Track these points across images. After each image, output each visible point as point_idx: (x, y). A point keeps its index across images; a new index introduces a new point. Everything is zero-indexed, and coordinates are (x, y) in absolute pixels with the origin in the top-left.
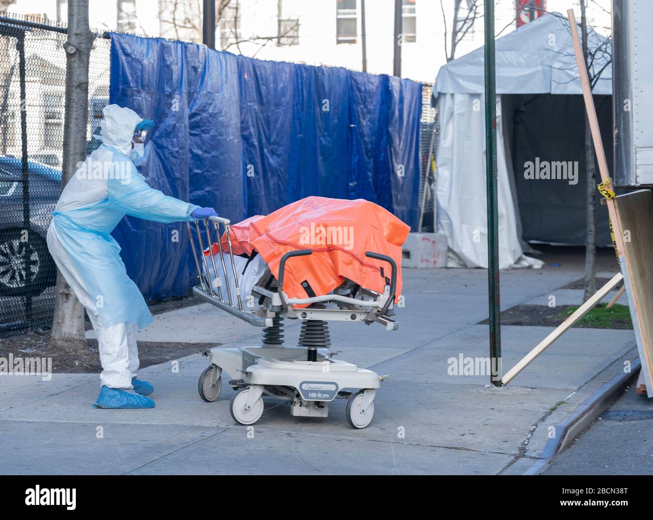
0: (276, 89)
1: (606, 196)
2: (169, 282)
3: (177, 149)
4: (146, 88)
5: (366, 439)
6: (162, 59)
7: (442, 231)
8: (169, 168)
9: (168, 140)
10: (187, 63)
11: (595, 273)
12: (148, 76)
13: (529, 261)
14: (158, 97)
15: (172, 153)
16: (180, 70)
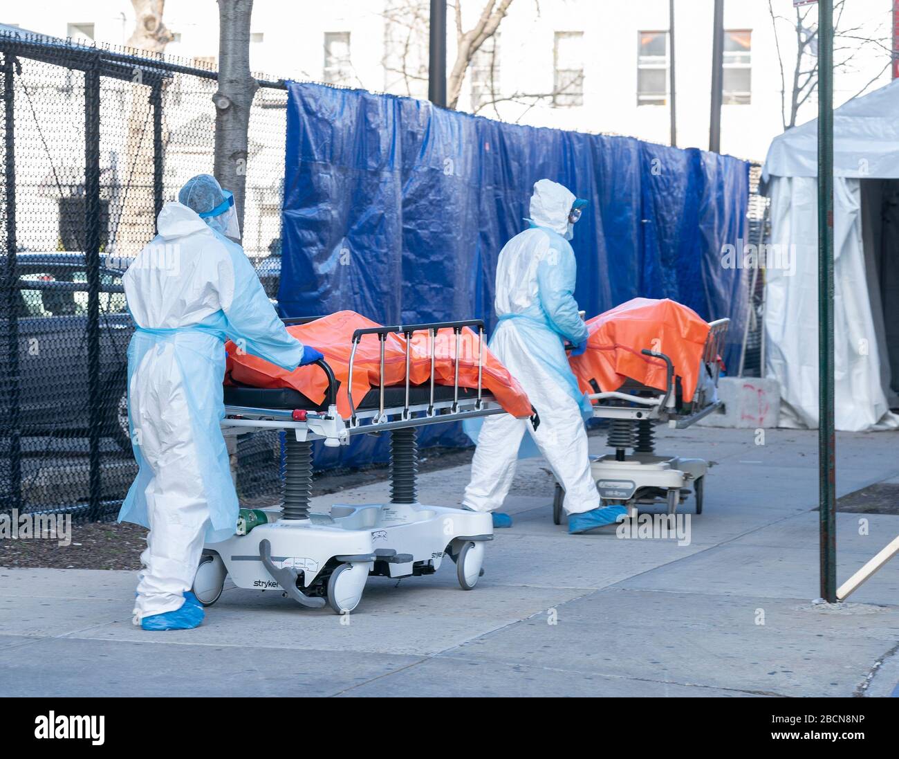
0: (532, 167)
3: (384, 251)
4: (338, 162)
5: (629, 676)
6: (363, 120)
7: (772, 376)
8: (373, 278)
9: (372, 237)
10: (401, 126)
12: (340, 144)
13: (897, 420)
14: (358, 174)
15: (376, 256)
16: (391, 136)
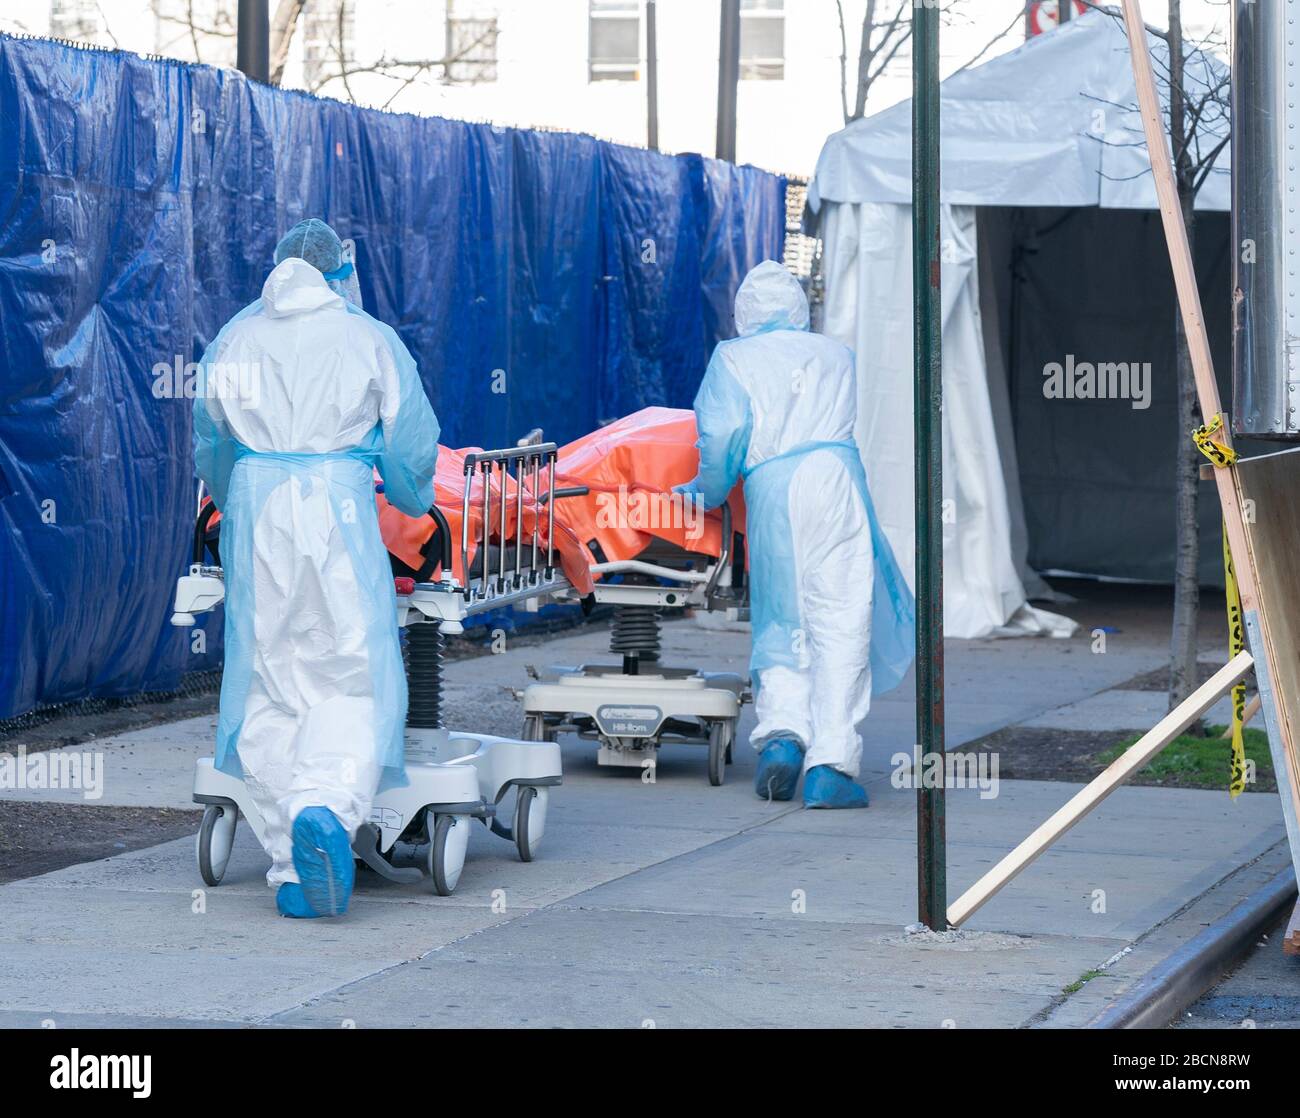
0: (416, 186)
1: (1214, 459)
2: (137, 657)
3: (165, 327)
4: (86, 175)
6: (128, 103)
8: (146, 374)
9: (143, 304)
11: (1196, 652)
12: (90, 145)
13: (1041, 620)
14: (119, 196)
15: (152, 336)
16: (175, 134)
